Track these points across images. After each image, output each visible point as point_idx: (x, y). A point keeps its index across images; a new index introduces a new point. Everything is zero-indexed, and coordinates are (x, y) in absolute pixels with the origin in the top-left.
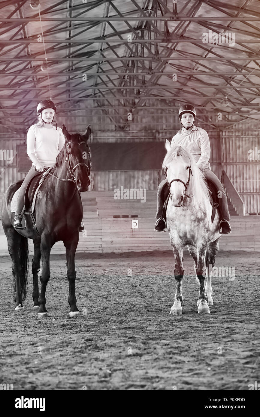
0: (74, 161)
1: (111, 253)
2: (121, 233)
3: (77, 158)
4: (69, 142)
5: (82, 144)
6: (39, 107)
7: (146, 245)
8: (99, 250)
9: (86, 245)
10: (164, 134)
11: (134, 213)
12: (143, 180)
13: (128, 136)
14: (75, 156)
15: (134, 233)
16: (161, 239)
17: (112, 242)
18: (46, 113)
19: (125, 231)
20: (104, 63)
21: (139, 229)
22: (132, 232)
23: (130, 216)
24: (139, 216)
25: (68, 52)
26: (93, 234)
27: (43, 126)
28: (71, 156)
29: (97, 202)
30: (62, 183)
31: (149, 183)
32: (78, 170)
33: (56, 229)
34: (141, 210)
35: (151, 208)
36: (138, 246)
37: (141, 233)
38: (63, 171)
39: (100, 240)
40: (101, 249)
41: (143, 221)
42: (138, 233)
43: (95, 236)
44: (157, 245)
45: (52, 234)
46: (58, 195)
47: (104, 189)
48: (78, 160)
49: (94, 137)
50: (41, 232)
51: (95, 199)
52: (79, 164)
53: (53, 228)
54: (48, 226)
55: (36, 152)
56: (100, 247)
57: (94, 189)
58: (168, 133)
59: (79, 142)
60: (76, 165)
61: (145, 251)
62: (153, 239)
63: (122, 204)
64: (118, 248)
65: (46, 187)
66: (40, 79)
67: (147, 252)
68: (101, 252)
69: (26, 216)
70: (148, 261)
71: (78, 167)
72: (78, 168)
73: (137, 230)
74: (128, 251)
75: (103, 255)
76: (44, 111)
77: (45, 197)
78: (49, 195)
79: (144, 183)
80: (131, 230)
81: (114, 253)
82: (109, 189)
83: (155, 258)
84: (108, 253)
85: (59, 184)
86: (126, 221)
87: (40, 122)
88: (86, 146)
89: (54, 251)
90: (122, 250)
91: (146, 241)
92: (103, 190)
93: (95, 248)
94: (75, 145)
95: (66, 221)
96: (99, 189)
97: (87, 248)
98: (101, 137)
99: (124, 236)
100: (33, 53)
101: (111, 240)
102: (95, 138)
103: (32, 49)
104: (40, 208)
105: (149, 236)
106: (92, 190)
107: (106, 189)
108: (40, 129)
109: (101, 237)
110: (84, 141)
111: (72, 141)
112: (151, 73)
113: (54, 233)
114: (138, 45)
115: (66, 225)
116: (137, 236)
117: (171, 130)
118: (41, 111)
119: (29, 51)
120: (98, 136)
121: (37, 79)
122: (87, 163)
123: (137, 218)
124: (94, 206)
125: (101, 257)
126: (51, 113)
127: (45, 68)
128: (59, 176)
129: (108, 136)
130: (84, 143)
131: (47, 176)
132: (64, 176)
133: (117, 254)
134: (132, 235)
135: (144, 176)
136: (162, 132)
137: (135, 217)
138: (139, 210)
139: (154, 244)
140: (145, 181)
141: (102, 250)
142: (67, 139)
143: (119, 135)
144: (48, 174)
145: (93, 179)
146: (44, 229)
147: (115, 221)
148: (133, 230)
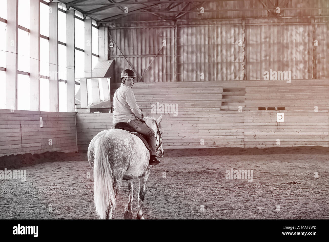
1: (254, 148)
2: (265, 127)
8: (241, 145)
9: (227, 139)
11: (283, 104)
12: (297, 69)
13: (282, 23)
15: (279, 127)
16: (308, 134)
17: (255, 136)
19: (270, 124)
21: (284, 122)
22: (277, 126)
23: (276, 108)
26: (234, 128)
29: (246, 92)
34: (291, 101)
35: (302, 99)
37: (286, 127)
39: (242, 134)
40: (243, 143)
41: (289, 114)
42: (283, 127)
43: (237, 130)
47: (257, 78)
49: (245, 23)
51: (245, 89)
56: (242, 142)
57: (245, 78)
61: (291, 146)
62: (300, 134)
63: (272, 94)
64: (261, 143)
67: (293, 147)
68: (243, 147)
73: (282, 123)
74: (272, 146)
75: (245, 150)
79: (298, 71)
80: (276, 123)
81: (257, 148)
82: (261, 78)
84: (251, 148)
86: (271, 114)
89: (193, 145)
90: (266, 145)
91: (292, 135)
92: (255, 79)
93: (237, 142)
96: (251, 79)
97: (228, 142)
98: (253, 23)
99: (268, 130)
101: (253, 134)
102: (246, 25)
105: (295, 130)
106: (244, 80)
107: (258, 78)
109: (243, 131)
116: (282, 130)
120: (250, 22)
123: (283, 111)
124: (242, 97)
125: (242, 152)
129: (260, 23)
133: (260, 150)
134: (277, 129)
135: (298, 64)
137: (281, 109)
138: (289, 101)
139: (301, 139)
141: (245, 145)
143: (271, 22)
145: (245, 68)
147: (259, 114)
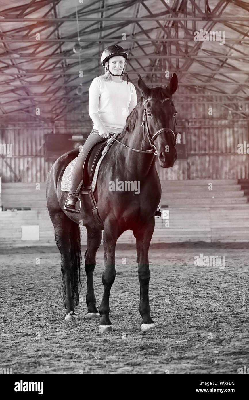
0: (155, 124)
3: (158, 121)
4: (147, 98)
5: (166, 101)
6: (104, 55)
7: (177, 236)
10: (193, 123)
14: (156, 117)
18: (114, 62)
20: (135, 49)
24: (169, 207)
25: (99, 36)
27: (110, 79)
28: (150, 118)
30: (135, 155)
31: (178, 173)
32: (161, 139)
33: (125, 214)
36: (169, 238)
38: (136, 138)
44: (188, 236)
45: (119, 221)
46: (130, 170)
48: (160, 124)
50: (105, 218)
52: (162, 130)
53: (121, 212)
54: (114, 209)
55: (100, 112)
58: (197, 122)
59: (162, 99)
60: (157, 131)
65: (112, 158)
66: (70, 66)
69: (83, 196)
70: (180, 252)
71: (160, 134)
72: (161, 136)
76: (111, 60)
77: (110, 172)
78: (116, 168)
83: (186, 249)
85: (130, 155)
87: (107, 74)
88: (170, 103)
94: (156, 103)
95: (140, 204)
100: (63, 36)
103: (63, 32)
104: (103, 185)
108: (107, 82)
110: (168, 97)
111: (153, 98)
112: (186, 57)
113: (123, 219)
114: (170, 29)
115: (139, 210)
117: (201, 119)
118: (107, 60)
119: (60, 34)
121: (66, 65)
122: (173, 129)
126: (121, 62)
127: (77, 49)
128: (130, 144)
130: (169, 101)
131: (112, 144)
132: (137, 145)
136: (192, 122)
140: (175, 171)
142: (145, 94)
144: (114, 141)
146: (108, 213)
148: (164, 221)
